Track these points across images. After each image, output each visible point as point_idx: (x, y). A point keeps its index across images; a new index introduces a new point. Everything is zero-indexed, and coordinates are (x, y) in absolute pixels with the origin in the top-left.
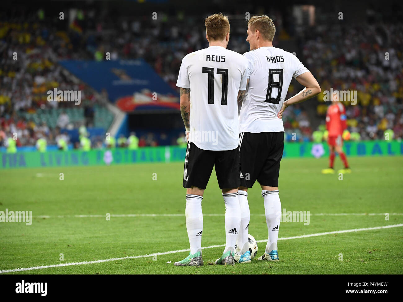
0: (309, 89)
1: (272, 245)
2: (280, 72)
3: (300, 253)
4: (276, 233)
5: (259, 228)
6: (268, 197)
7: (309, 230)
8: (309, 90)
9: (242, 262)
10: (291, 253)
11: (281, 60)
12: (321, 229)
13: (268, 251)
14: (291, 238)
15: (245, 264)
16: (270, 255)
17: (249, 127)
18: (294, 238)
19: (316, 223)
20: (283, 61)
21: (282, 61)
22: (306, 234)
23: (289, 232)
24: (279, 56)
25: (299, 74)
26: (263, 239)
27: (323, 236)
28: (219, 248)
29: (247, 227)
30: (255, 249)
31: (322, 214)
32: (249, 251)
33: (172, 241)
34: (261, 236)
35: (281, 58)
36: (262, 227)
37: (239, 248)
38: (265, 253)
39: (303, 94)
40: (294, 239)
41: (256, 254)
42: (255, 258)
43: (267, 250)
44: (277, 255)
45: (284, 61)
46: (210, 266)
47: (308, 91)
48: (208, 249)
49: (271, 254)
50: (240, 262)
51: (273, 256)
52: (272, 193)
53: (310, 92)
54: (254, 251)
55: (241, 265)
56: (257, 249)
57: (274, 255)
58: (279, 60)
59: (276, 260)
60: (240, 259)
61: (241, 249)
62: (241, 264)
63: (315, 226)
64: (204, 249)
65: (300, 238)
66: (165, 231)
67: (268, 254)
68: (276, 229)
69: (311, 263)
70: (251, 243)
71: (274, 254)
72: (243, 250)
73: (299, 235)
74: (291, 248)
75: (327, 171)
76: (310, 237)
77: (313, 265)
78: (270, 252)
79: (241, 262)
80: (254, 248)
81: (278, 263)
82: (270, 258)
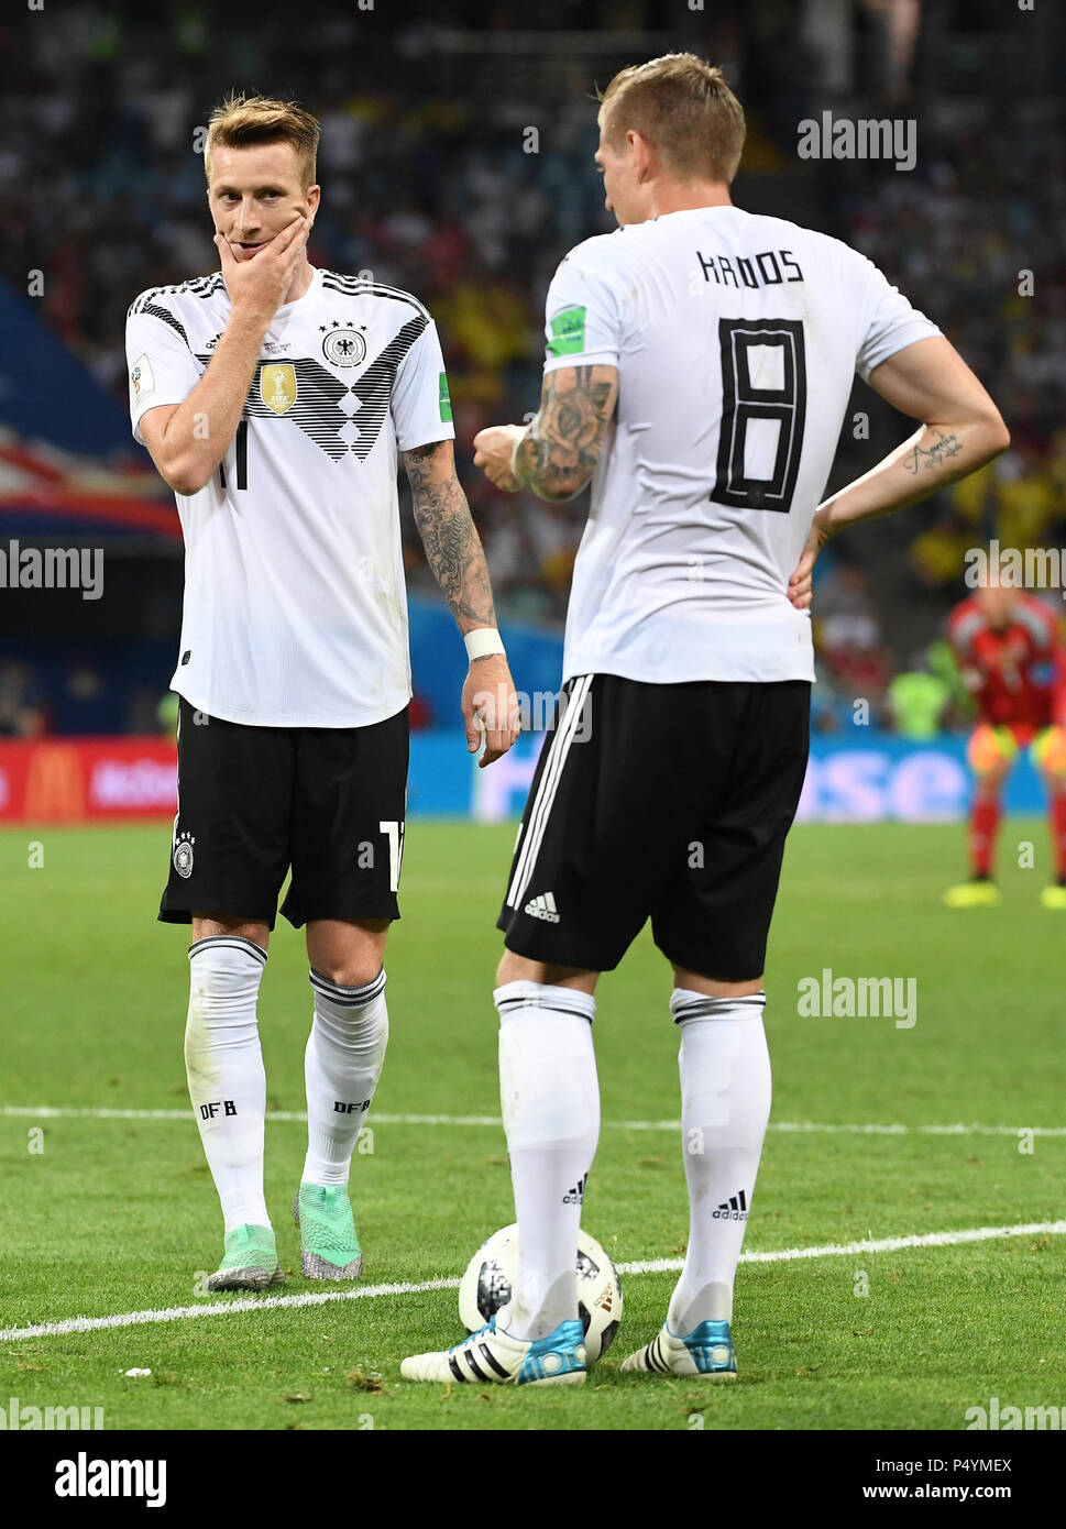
0: (947, 431)
1: (707, 1295)
2: (787, 335)
3: (849, 1339)
4: (735, 1229)
5: (619, 1197)
6: (708, 1030)
7: (890, 1211)
8: (948, 437)
9: (539, 1382)
10: (802, 1334)
11: (788, 272)
12: (960, 1210)
13: (682, 1323)
14: (795, 1253)
15: (555, 1388)
16: (689, 1345)
17: (619, 647)
18: (813, 1252)
19: (928, 1177)
20: (797, 275)
21: (790, 280)
22: (880, 1236)
23: (785, 1222)
24: (771, 254)
25: (888, 348)
26: (646, 1256)
27: (968, 1247)
28: (408, 1299)
29: (573, 1191)
30: (609, 1309)
31: (959, 1129)
32: (575, 1323)
33: (150, 1257)
34: (631, 1240)
35: (786, 263)
36: (639, 1188)
37: (524, 1305)
38: (665, 1335)
39: (911, 462)
40: (813, 1261)
41: (613, 1334)
42: (605, 1361)
43: (675, 1319)
44: (729, 1345)
45: (800, 278)
46: (363, 1396)
47: (936, 440)
48: (348, 1302)
49: (698, 1341)
50: (523, 1381)
51: (706, 1355)
52: (728, 1011)
53: (952, 445)
54: (600, 1321)
55: (529, 1397)
56: (616, 1313)
57: (709, 1349)
58: (772, 276)
59: (724, 1374)
60: (529, 1366)
61: (535, 1309)
62: (532, 1388)
63: (927, 1193)
64: (328, 1302)
65: (848, 1256)
66: (109, 1197)
67: (680, 1342)
68: (735, 1207)
69: (911, 1394)
70: (587, 1275)
71: (712, 1339)
72: (543, 1313)
73: (838, 1241)
74: (800, 1308)
75: (966, 895)
76: (901, 1251)
77: (924, 1407)
78: (692, 1328)
79: (533, 1378)
80: (605, 1306)
81: (734, 1391)
82: (687, 1361)
